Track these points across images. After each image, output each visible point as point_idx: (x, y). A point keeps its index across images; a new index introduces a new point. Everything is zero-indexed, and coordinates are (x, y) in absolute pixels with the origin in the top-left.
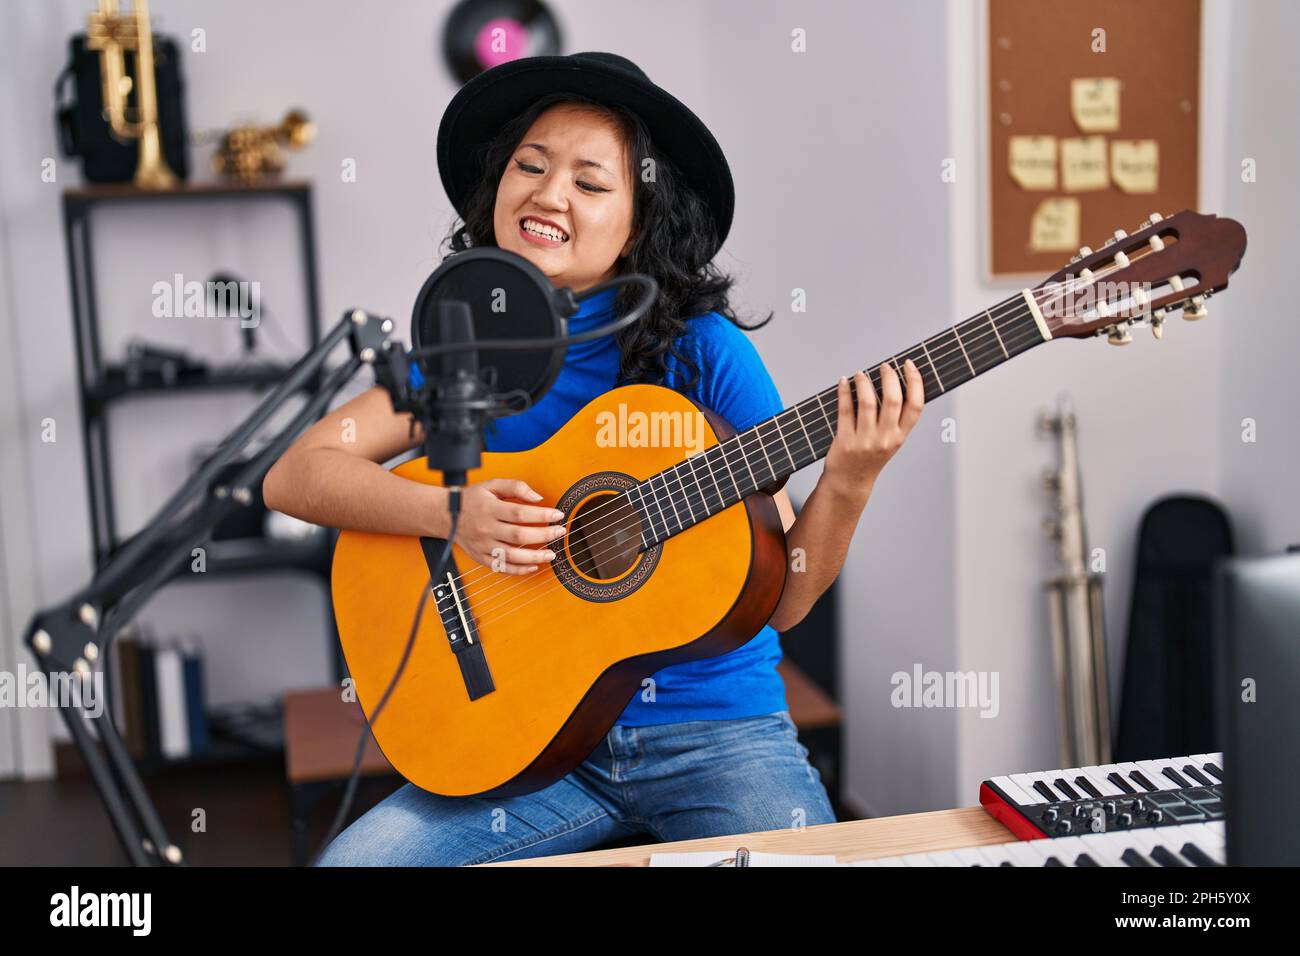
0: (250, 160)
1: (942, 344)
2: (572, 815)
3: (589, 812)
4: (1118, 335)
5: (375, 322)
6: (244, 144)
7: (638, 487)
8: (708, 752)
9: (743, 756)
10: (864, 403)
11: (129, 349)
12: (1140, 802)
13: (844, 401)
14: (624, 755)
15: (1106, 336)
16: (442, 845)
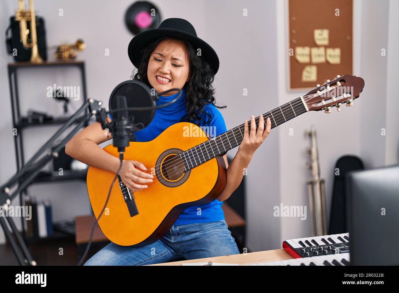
0: (66, 55)
1: (276, 112)
2: (160, 252)
3: (166, 251)
4: (328, 110)
5: (96, 102)
6: (64, 49)
7: (184, 153)
8: (201, 233)
9: (211, 234)
10: (252, 129)
11: (29, 112)
12: (330, 247)
13: (246, 129)
14: (175, 234)
15: (324, 110)
16: (120, 262)
